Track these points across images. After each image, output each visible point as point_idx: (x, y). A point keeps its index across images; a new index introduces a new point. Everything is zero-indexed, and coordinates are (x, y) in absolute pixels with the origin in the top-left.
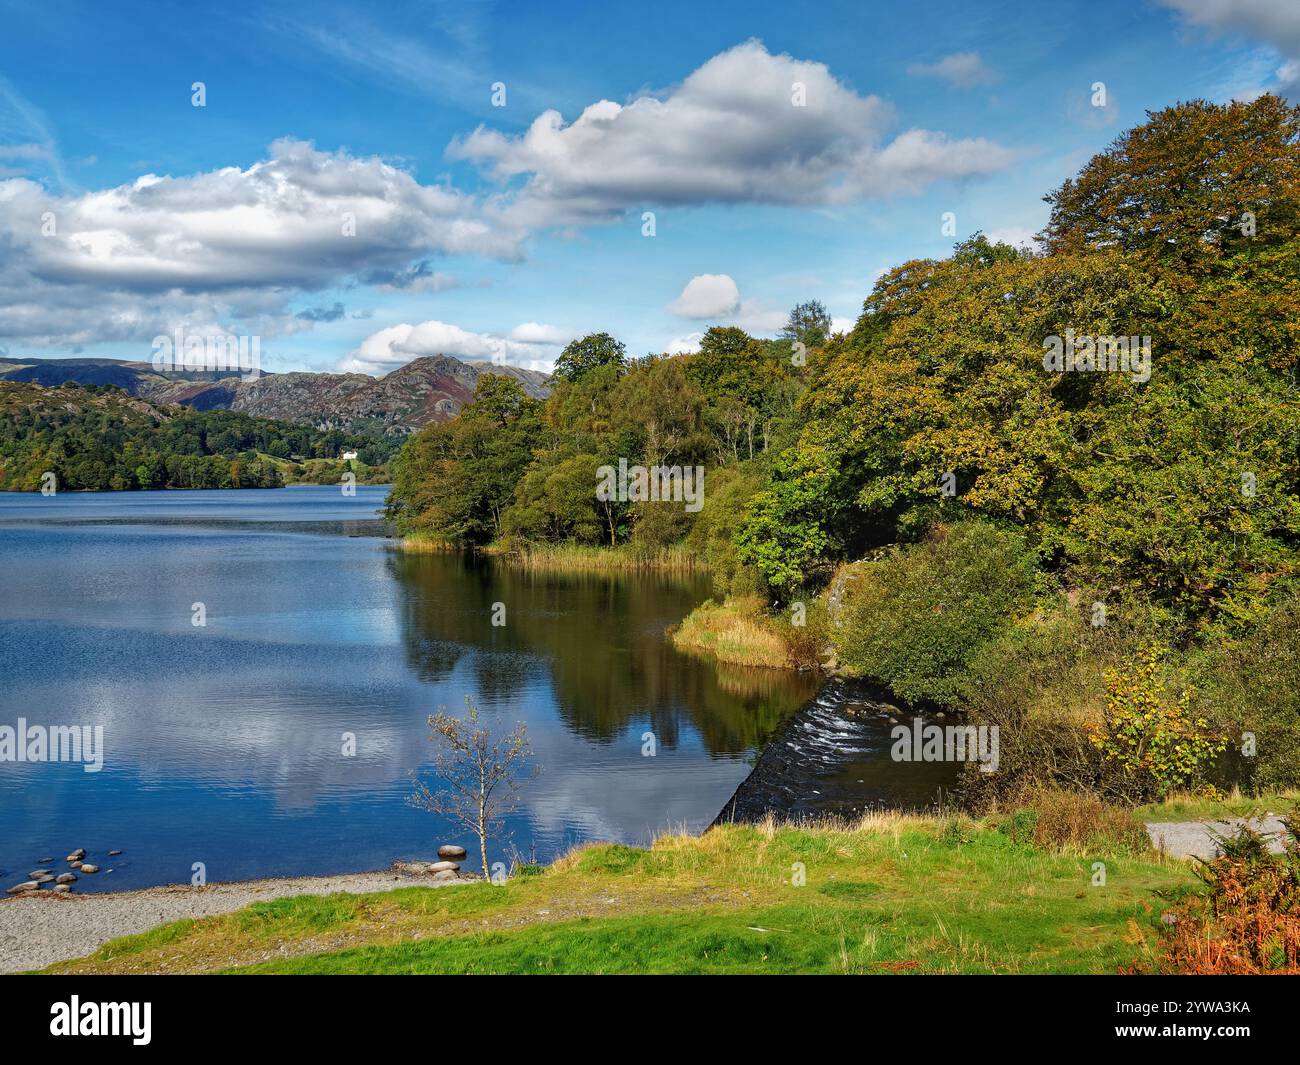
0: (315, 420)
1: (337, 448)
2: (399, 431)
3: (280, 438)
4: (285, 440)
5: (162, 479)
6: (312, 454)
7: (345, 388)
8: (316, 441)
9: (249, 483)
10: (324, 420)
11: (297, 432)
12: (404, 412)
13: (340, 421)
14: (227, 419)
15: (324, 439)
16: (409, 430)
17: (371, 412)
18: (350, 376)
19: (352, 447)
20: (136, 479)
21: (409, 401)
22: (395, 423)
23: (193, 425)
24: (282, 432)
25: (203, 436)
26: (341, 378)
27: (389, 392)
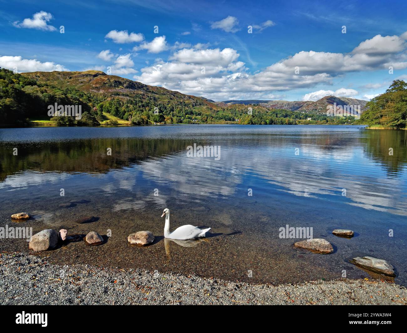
0: (300, 111)
1: (306, 117)
2: (320, 114)
3: (293, 115)
4: (294, 116)
5: (272, 123)
6: (301, 119)
7: (307, 104)
8: (301, 115)
9: (290, 124)
10: (302, 111)
11: (297, 114)
12: (321, 109)
13: (306, 112)
14: (282, 111)
15: (303, 115)
16: (322, 113)
17: (313, 109)
18: (308, 102)
19: (310, 117)
20: (266, 122)
21: (323, 107)
22: (319, 112)
23: (275, 112)
24: (294, 114)
25: (277, 115)
26: (306, 102)
27: (318, 105)
